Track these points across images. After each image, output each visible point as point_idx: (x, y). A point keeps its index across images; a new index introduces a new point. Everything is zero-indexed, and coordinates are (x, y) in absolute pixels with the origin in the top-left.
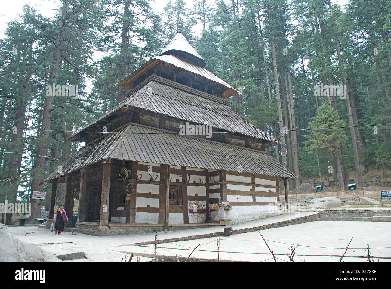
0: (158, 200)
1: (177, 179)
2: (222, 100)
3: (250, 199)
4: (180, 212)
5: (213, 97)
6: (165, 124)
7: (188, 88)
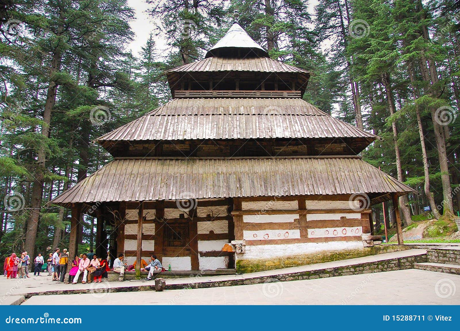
0: (153, 242)
1: (180, 215)
2: (288, 93)
3: (296, 234)
4: (186, 255)
5: (270, 93)
6: (163, 149)
7: (228, 93)
